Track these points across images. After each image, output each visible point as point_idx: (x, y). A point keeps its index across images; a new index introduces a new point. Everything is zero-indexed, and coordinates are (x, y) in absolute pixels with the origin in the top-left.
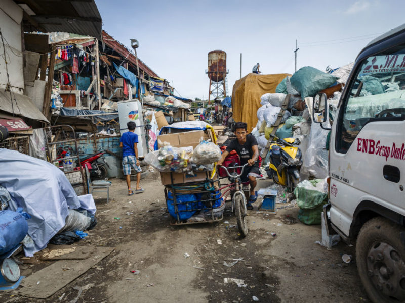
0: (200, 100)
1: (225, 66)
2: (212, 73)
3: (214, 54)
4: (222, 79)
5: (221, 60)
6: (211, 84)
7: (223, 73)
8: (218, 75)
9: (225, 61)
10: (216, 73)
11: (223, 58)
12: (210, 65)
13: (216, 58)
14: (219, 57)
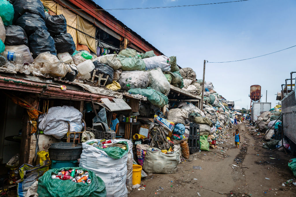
0: (245, 109)
1: (260, 93)
2: (252, 96)
3: (254, 87)
4: (258, 99)
5: (257, 90)
6: (251, 102)
7: (258, 97)
8: (256, 98)
9: (260, 90)
10: (255, 96)
11: (259, 89)
12: (251, 92)
13: (255, 89)
14: (257, 89)
